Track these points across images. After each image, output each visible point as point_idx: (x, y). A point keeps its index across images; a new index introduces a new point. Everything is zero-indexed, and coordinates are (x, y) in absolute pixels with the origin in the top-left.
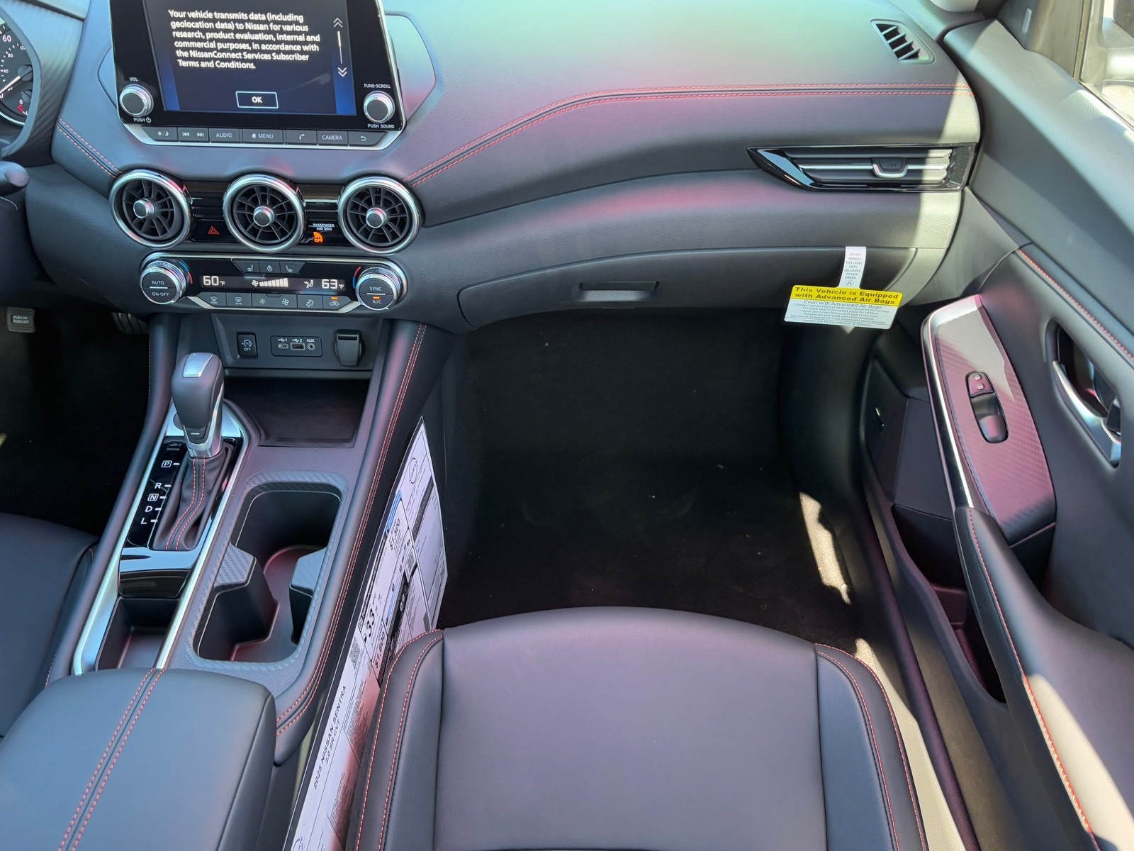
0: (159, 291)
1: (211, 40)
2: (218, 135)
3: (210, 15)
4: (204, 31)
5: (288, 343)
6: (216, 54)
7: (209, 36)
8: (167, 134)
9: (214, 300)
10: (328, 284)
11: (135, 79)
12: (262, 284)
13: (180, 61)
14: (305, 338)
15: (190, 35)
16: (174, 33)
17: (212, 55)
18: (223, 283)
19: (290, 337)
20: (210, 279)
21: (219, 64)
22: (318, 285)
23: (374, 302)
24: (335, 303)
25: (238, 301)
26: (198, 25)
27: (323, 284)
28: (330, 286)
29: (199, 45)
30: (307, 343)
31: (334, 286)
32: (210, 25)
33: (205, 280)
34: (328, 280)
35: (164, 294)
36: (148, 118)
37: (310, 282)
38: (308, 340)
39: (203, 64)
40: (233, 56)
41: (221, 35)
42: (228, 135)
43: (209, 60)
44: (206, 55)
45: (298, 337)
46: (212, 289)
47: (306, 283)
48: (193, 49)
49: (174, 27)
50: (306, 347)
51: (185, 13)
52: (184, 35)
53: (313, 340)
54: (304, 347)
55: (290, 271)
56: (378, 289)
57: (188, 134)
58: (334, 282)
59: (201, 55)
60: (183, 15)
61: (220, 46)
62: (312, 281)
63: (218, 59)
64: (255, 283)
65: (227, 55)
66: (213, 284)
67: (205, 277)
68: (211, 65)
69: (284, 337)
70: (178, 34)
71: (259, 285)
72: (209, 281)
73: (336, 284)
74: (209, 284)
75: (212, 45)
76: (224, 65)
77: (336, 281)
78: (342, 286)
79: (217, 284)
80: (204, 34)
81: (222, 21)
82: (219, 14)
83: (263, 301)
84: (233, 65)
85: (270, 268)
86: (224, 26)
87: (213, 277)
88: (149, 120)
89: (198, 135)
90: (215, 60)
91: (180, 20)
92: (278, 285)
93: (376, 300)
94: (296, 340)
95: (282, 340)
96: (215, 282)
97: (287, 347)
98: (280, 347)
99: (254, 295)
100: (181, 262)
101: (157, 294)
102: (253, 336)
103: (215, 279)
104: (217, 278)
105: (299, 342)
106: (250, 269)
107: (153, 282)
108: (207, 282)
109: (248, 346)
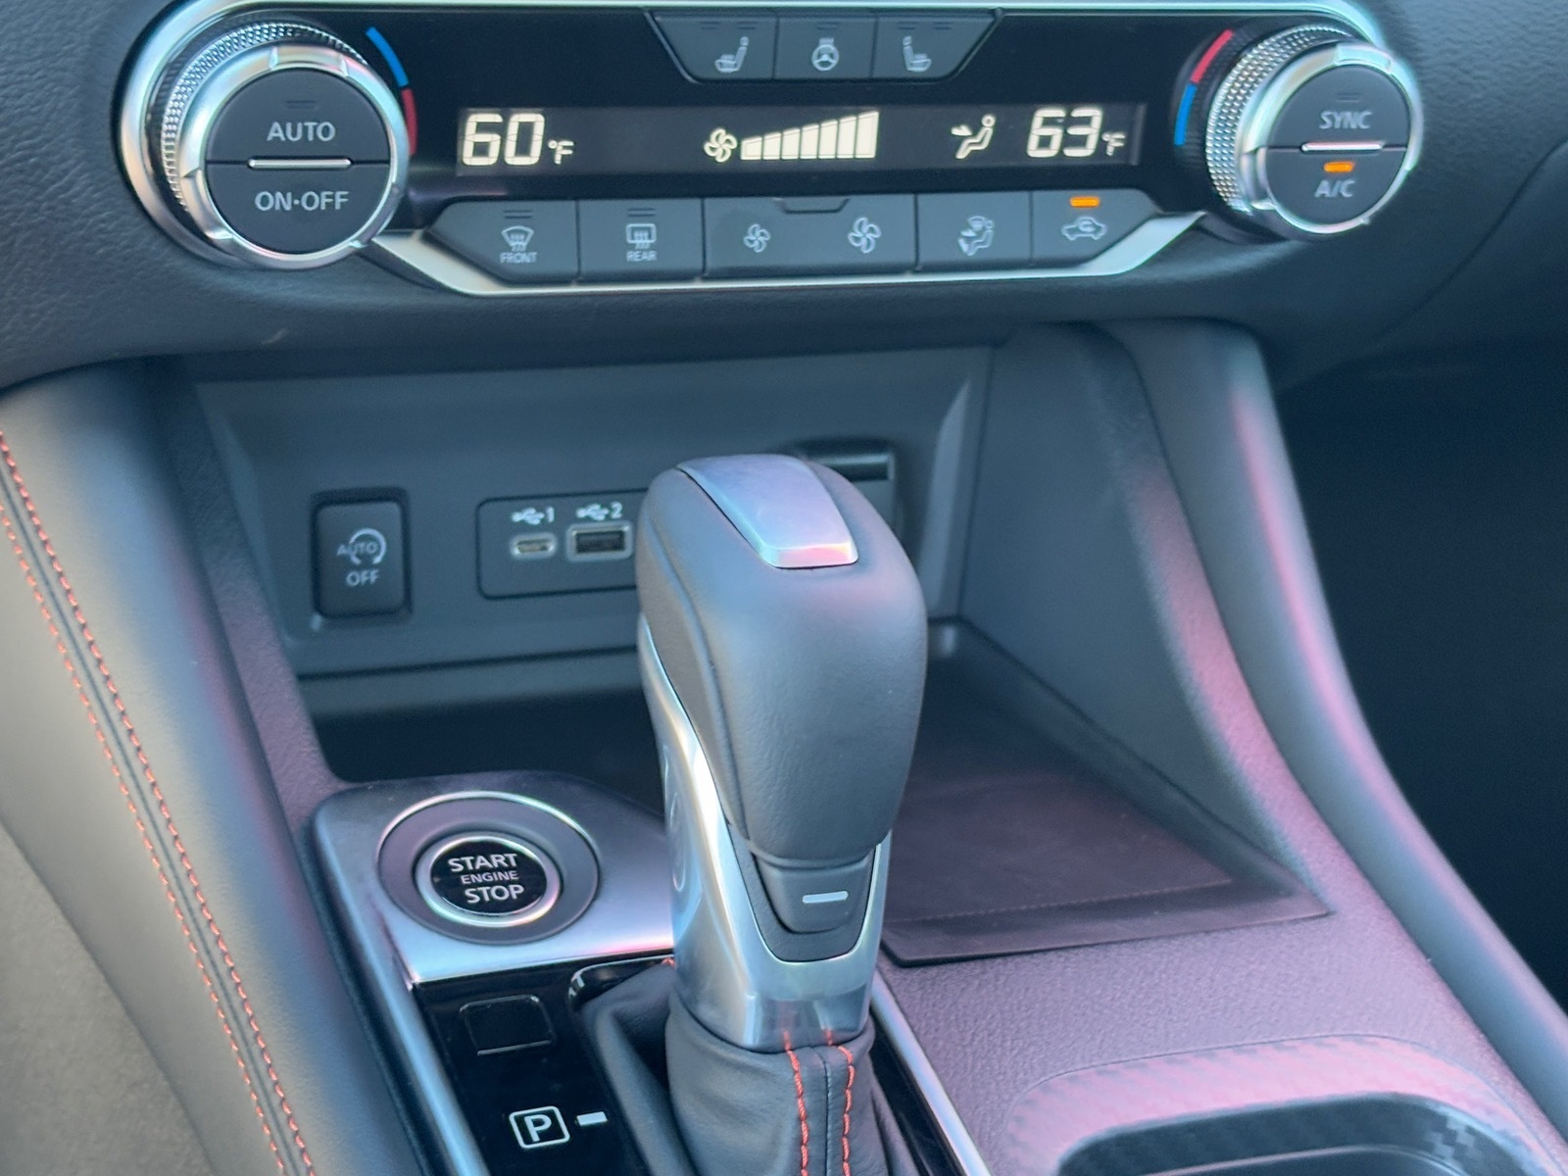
0: (297, 182)
5: (558, 528)
9: (518, 247)
10: (1056, 134)
12: (754, 149)
18: (562, 149)
19: (569, 498)
20: (501, 129)
22: (1012, 135)
23: (1324, 189)
24: (1086, 227)
25: (642, 240)
27: (1037, 130)
28: (1069, 141)
31: (1081, 141)
33: (471, 136)
34: (1058, 112)
35: (322, 201)
37: (976, 128)
45: (604, 496)
47: (962, 131)
54: (628, 541)
55: (919, 64)
56: (1355, 120)
58: (1086, 121)
62: (989, 122)
64: (719, 146)
66: (513, 159)
67: (475, 119)
69: (537, 500)
71: (736, 153)
72: (494, 139)
73: (1092, 132)
74: (490, 160)
77: (1095, 114)
78: (1115, 141)
79: (533, 159)
83: (757, 239)
85: (826, 56)
87: (518, 118)
92: (826, 154)
93: (1334, 178)
94: (594, 511)
95: (530, 516)
96: (523, 148)
97: (552, 548)
98: (516, 552)
99: (717, 207)
100: (373, 34)
101: (281, 201)
102: (393, 508)
103: (526, 130)
104: (537, 120)
105: (608, 518)
106: (728, 65)
107: (276, 132)
108: (481, 149)
109: (366, 562)
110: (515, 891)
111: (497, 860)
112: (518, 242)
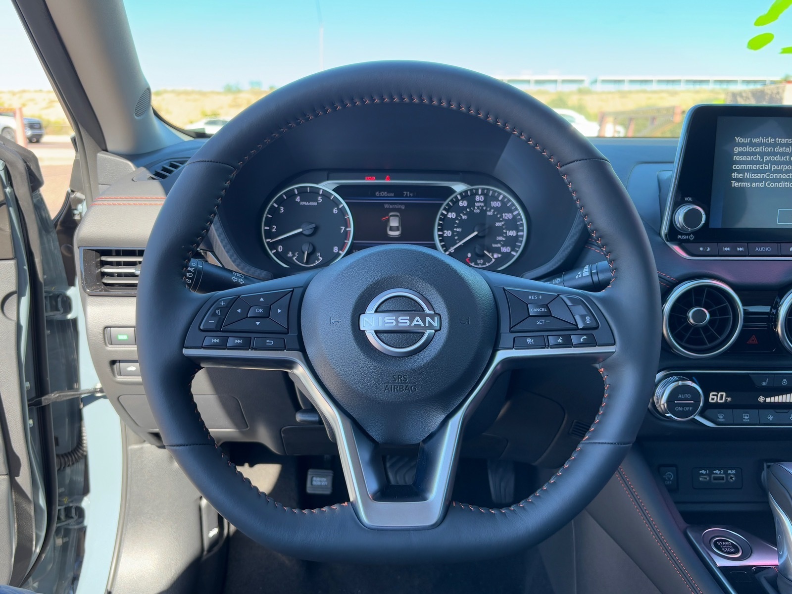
0: (683, 405)
1: (767, 163)
2: (757, 249)
3: (772, 141)
4: (763, 154)
5: (709, 475)
6: (768, 175)
7: (766, 158)
8: (709, 249)
9: (721, 418)
11: (690, 199)
12: (768, 400)
13: (733, 182)
14: (726, 469)
15: (749, 158)
16: (734, 157)
17: (765, 176)
18: (729, 399)
19: (711, 469)
20: (717, 395)
21: (769, 184)
25: (746, 417)
26: (758, 150)
29: (754, 167)
30: (727, 475)
32: (769, 149)
33: (712, 397)
36: (692, 236)
38: (729, 472)
39: (754, 185)
40: (784, 176)
41: (778, 158)
42: (767, 249)
43: (760, 180)
44: (759, 176)
45: (719, 469)
46: (717, 406)
48: (748, 171)
49: (736, 152)
50: (727, 478)
51: (749, 139)
52: (744, 158)
53: (734, 472)
54: (725, 479)
57: (728, 249)
59: (755, 176)
60: (748, 140)
61: (775, 167)
63: (769, 180)
64: (761, 399)
65: (778, 176)
66: (719, 401)
67: (712, 393)
68: (762, 185)
69: (705, 468)
70: (737, 158)
71: (765, 401)
72: (715, 397)
74: (715, 401)
75: (767, 167)
76: (773, 185)
79: (723, 401)
80: (762, 158)
81: (781, 145)
82: (780, 140)
83: (770, 418)
84: (781, 185)
85: (785, 382)
86: (781, 150)
87: (720, 394)
88: (692, 237)
89: (738, 249)
90: (766, 180)
91: (743, 145)
92: (784, 401)
94: (717, 472)
95: (703, 472)
96: (721, 399)
97: (708, 479)
98: (701, 479)
99: (761, 411)
100: (694, 378)
101: (680, 409)
102: (674, 468)
103: (722, 396)
104: (724, 394)
105: (720, 473)
106: (764, 384)
107: (680, 396)
108: (713, 399)
109: (669, 479)
110: (733, 550)
111: (727, 543)
112: (721, 417)
